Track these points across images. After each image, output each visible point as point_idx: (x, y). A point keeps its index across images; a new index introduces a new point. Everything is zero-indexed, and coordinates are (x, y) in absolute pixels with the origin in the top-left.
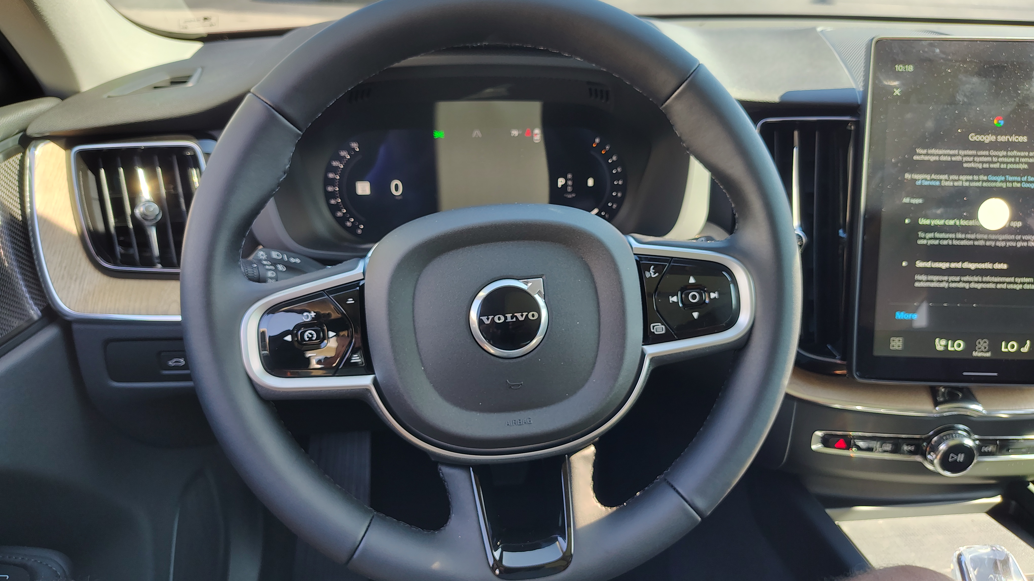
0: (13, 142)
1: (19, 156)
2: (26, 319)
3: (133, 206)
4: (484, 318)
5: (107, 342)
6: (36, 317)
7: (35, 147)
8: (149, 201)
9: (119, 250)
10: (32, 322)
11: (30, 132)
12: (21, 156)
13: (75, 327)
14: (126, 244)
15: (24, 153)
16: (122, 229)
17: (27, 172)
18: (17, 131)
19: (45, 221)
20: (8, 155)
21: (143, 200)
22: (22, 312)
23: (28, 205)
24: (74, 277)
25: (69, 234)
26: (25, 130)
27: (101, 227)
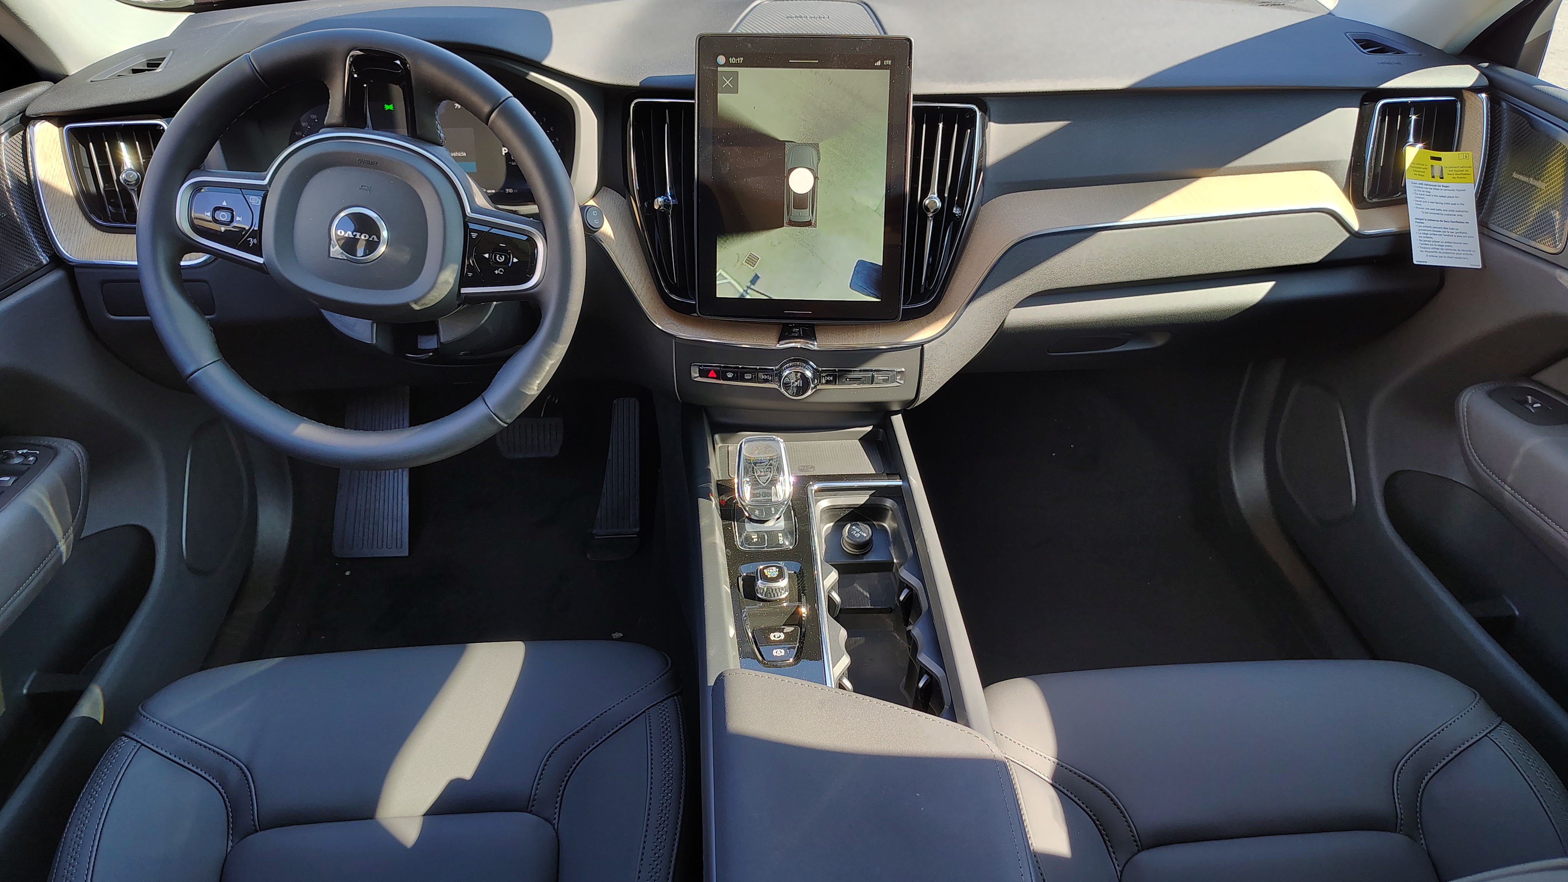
0: (14, 122)
1: (21, 133)
2: (38, 262)
3: (118, 173)
4: (376, 239)
5: (103, 283)
6: (45, 262)
7: (34, 125)
8: (131, 170)
9: (109, 208)
10: (41, 266)
11: (28, 113)
12: (23, 133)
13: (76, 270)
14: (116, 206)
15: (25, 130)
16: (111, 193)
17: (29, 146)
18: (18, 113)
19: (46, 186)
20: (12, 133)
21: (126, 168)
22: (33, 257)
23: (31, 173)
24: (74, 231)
25: (68, 196)
26: (24, 111)
27: (93, 189)
